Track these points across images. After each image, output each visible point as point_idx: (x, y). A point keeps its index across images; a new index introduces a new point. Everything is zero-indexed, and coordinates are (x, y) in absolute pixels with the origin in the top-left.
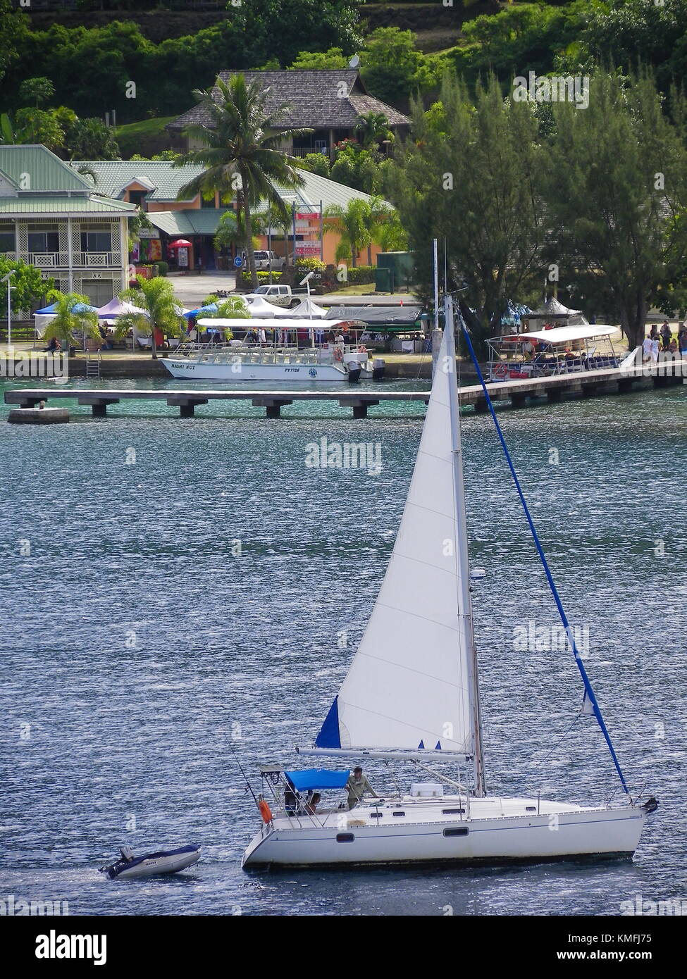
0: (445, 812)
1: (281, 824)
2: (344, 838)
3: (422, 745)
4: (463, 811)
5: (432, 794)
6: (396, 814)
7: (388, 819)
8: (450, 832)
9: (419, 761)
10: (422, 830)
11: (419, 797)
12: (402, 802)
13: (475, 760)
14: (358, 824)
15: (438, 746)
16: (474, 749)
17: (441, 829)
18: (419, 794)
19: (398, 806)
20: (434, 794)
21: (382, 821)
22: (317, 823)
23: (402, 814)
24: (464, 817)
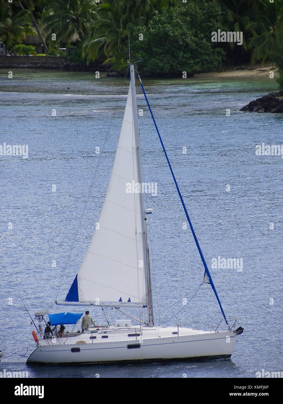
0: (129, 335)
1: (43, 343)
2: (75, 350)
3: (120, 300)
4: (139, 335)
5: (125, 325)
6: (103, 337)
7: (99, 340)
8: (130, 347)
9: (119, 308)
10: (116, 345)
11: (119, 327)
12: (108, 330)
13: (148, 307)
14: (82, 343)
15: (129, 301)
16: (148, 302)
17: (126, 345)
18: (118, 326)
19: (105, 333)
20: (126, 325)
21: (95, 341)
22: (61, 342)
23: (107, 337)
24: (139, 338)
